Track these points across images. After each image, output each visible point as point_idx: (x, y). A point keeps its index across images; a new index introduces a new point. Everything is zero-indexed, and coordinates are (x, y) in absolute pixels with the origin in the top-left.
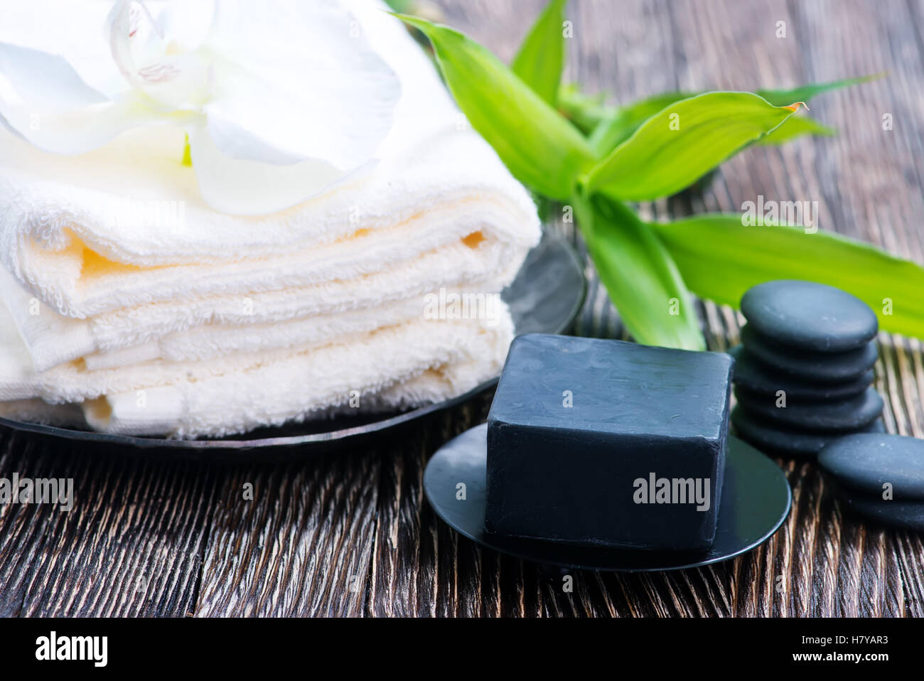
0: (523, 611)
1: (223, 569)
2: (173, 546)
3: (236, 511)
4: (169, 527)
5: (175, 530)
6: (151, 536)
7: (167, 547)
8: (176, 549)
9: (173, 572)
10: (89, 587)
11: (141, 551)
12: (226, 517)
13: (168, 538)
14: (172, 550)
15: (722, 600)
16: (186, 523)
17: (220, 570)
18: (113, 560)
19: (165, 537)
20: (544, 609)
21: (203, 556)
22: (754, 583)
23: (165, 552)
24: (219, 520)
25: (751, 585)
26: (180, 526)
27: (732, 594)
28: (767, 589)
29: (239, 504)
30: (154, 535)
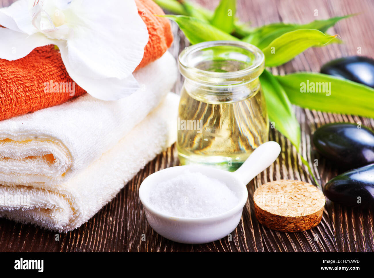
0: (255, 239)
1: (135, 225)
2: (113, 216)
3: (136, 201)
4: (110, 208)
5: (113, 209)
6: (104, 212)
7: (111, 217)
8: (115, 217)
9: (116, 227)
10: (84, 234)
11: (101, 219)
12: (132, 203)
13: (111, 213)
14: (113, 218)
15: (331, 232)
16: (117, 206)
17: (134, 226)
18: (91, 223)
19: (109, 212)
20: (262, 237)
21: (126, 220)
22: (342, 225)
23: (111, 219)
24: (130, 205)
25: (340, 225)
26: (115, 208)
27: (334, 229)
28: (347, 227)
29: (136, 198)
30: (105, 212)
